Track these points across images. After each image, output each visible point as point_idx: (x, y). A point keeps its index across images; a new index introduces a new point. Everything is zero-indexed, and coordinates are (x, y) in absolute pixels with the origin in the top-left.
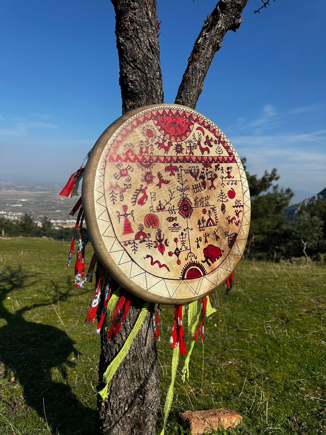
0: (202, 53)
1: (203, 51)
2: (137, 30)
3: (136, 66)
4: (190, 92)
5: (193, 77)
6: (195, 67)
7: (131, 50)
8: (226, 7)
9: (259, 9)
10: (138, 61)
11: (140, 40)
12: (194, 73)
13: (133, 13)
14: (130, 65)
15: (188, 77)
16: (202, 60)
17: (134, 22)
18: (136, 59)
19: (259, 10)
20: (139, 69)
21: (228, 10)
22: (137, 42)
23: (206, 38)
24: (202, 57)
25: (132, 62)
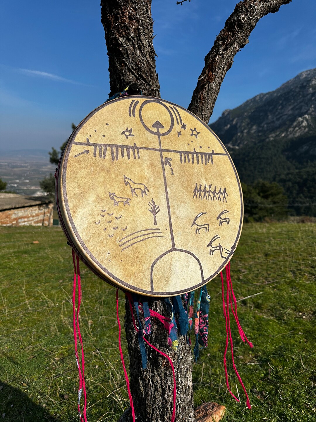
0: (218, 73)
1: (220, 71)
2: (139, 30)
3: (140, 76)
4: (205, 115)
5: (208, 99)
6: (211, 88)
7: (133, 54)
8: (243, 27)
9: (183, 1)
10: (143, 70)
11: (143, 44)
12: (209, 94)
13: (133, 8)
14: (133, 74)
15: (204, 98)
16: (217, 80)
17: (135, 19)
18: (141, 67)
19: (181, 2)
20: (144, 79)
21: (244, 30)
22: (139, 46)
23: (223, 57)
24: (218, 78)
25: (135, 70)
